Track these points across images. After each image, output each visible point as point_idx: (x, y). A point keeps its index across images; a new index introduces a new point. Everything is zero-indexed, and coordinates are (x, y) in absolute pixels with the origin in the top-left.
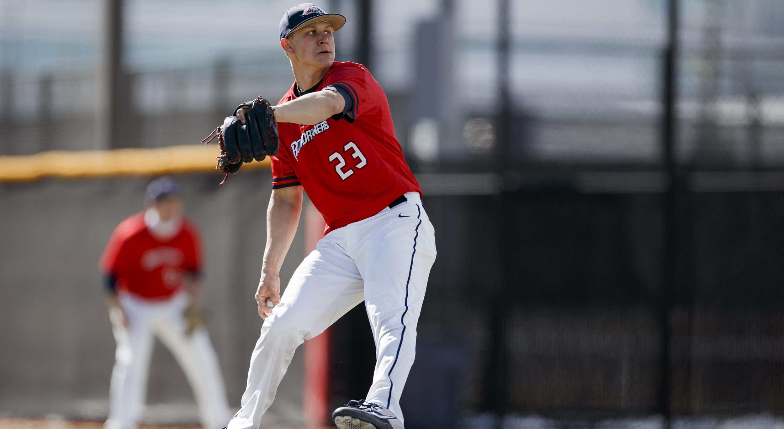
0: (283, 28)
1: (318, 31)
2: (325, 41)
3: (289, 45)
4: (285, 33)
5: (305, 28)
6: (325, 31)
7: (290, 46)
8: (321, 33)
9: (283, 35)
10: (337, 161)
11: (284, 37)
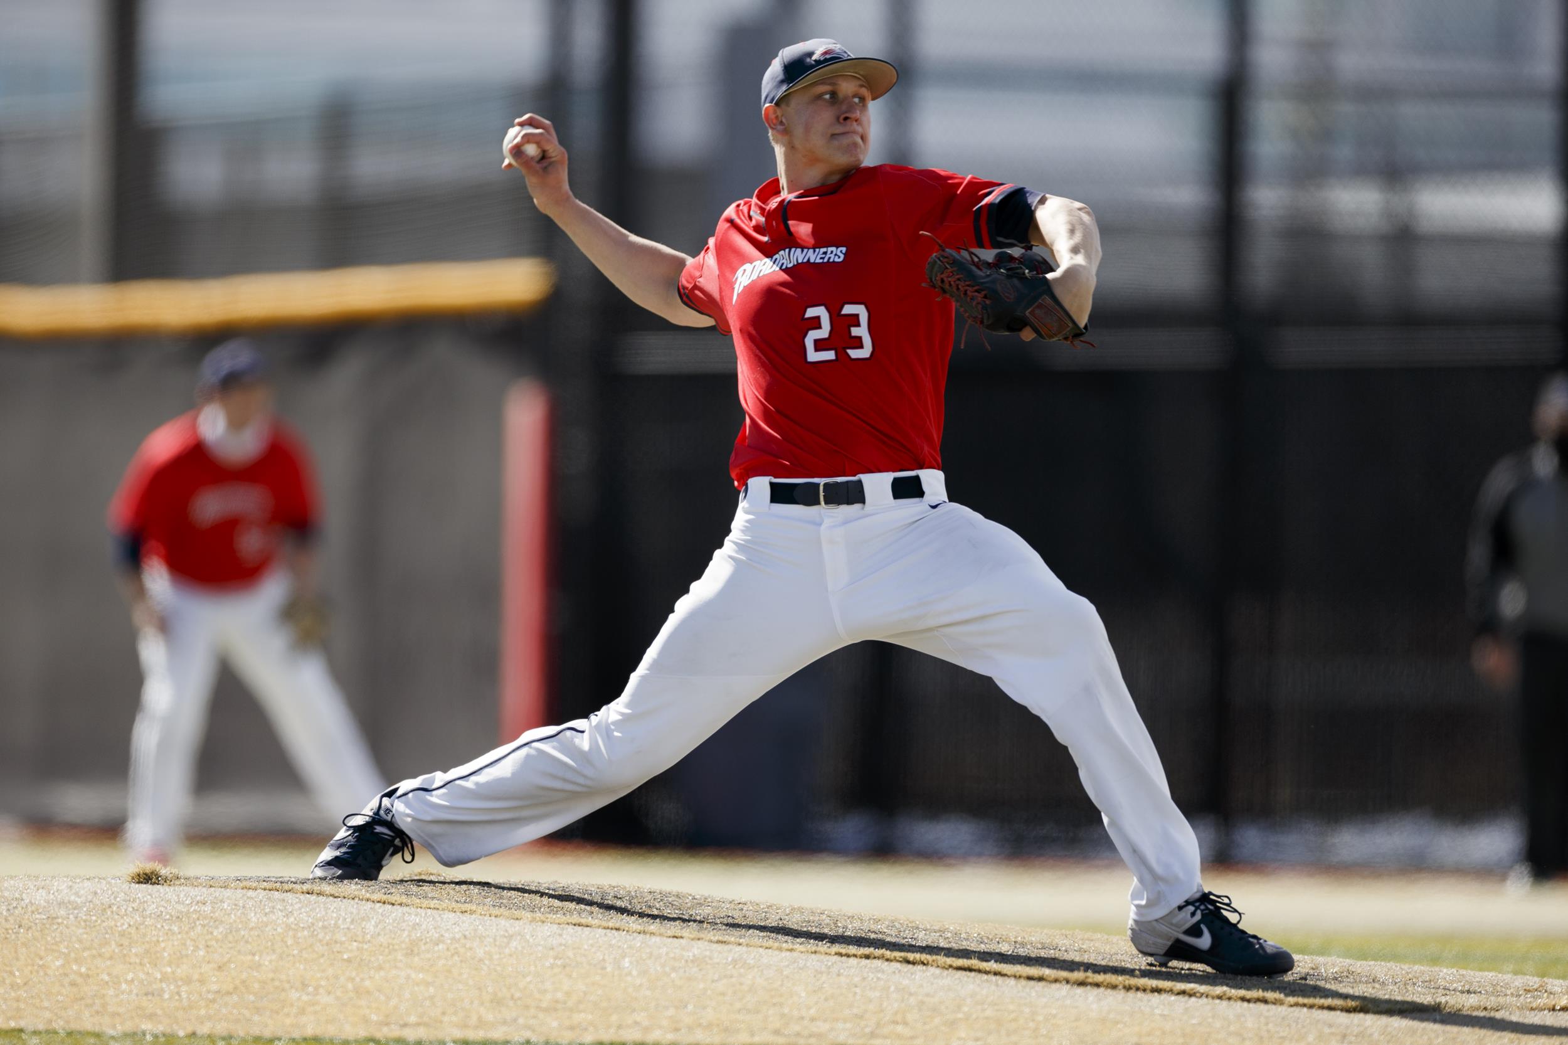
0: (771, 84)
1: (841, 95)
2: (852, 116)
3: (780, 120)
4: (774, 94)
5: (817, 85)
6: (855, 96)
7: (781, 122)
8: (846, 98)
9: (769, 99)
10: (816, 323)
11: (771, 102)
